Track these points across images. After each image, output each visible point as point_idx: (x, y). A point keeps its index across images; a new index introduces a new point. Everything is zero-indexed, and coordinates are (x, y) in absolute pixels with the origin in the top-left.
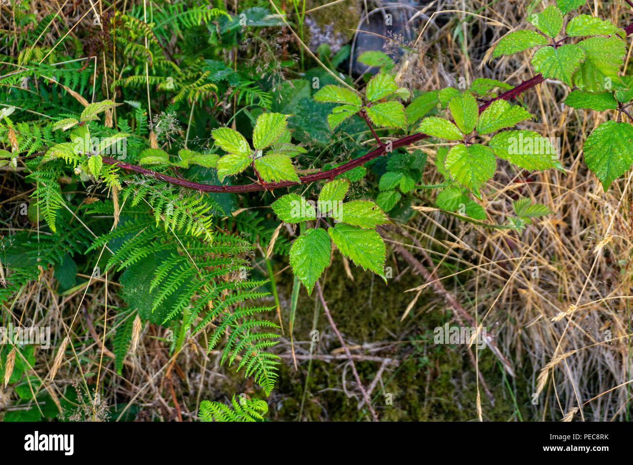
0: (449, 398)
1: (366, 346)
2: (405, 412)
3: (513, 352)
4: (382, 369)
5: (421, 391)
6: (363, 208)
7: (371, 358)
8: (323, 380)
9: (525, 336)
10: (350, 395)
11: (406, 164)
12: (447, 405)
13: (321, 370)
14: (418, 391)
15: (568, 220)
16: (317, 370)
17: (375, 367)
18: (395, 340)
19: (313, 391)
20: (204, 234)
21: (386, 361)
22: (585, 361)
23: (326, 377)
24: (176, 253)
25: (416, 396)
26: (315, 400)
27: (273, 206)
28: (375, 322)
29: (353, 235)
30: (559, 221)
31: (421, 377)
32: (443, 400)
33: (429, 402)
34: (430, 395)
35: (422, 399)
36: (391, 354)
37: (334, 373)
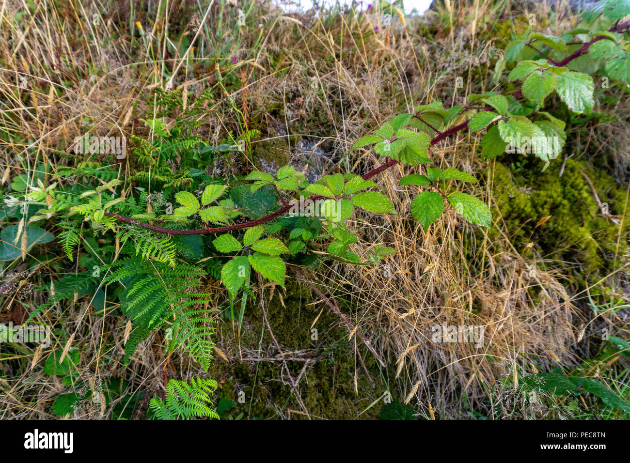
0: (348, 385)
1: (296, 352)
2: (321, 394)
3: (385, 353)
4: (306, 366)
5: (330, 380)
6: (272, 243)
7: (299, 359)
8: (269, 374)
9: (392, 343)
10: (285, 383)
11: (307, 224)
12: (347, 389)
13: (268, 368)
14: (328, 380)
15: (412, 271)
16: (265, 368)
17: (301, 365)
18: (314, 348)
19: (263, 381)
20: (168, 262)
21: (308, 360)
22: (428, 359)
23: (271, 372)
24: (153, 275)
25: (327, 384)
26: (264, 388)
27: (214, 242)
28: (302, 337)
29: (265, 260)
30: (407, 271)
31: (330, 371)
32: (344, 385)
33: (335, 387)
34: (336, 383)
35: (331, 386)
36: (312, 357)
37: (276, 369)
